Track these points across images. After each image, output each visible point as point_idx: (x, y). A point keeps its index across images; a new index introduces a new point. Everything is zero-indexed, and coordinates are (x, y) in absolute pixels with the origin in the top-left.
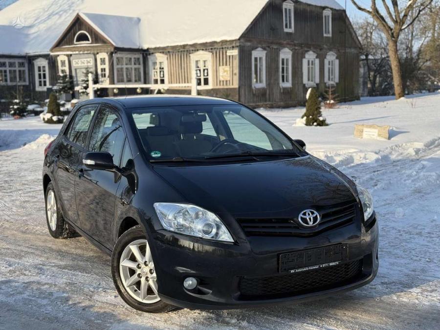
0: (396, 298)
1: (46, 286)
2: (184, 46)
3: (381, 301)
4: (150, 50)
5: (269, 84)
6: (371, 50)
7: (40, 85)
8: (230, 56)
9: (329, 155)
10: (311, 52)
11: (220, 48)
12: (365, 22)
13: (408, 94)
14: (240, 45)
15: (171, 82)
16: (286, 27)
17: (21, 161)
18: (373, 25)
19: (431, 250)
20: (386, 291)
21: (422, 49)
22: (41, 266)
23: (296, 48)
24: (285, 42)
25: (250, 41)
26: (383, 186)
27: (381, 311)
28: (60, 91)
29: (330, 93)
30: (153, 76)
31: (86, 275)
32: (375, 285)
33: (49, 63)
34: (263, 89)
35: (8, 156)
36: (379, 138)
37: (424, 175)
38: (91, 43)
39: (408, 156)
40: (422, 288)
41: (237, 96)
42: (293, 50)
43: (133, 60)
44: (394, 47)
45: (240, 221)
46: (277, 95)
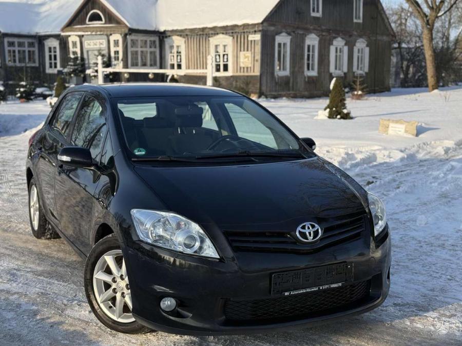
0: (409, 324)
1: (16, 296)
2: (203, 29)
3: (392, 327)
4: (167, 33)
5: (293, 72)
6: (405, 38)
7: (51, 67)
8: (251, 41)
9: (350, 152)
10: (339, 39)
11: (241, 33)
12: (399, 8)
13: (443, 86)
14: (263, 30)
15: (188, 67)
16: (314, 11)
17: (18, 149)
18: (408, 11)
19: (454, 266)
20: (398, 315)
21: (460, 38)
22: (15, 271)
23: (324, 34)
24: (311, 27)
25: (273, 25)
26: (406, 189)
27: (391, 339)
28: (70, 74)
29: (358, 83)
30: (169, 60)
31: (63, 284)
32: (386, 307)
33: (60, 44)
34: (287, 77)
35: (6, 143)
36: (406, 135)
37: (452, 178)
38: (105, 24)
39: (436, 155)
40: (439, 313)
41: (258, 84)
42: (321, 36)
43: (148, 42)
44: (429, 35)
45: (227, 234)
46: (301, 85)
